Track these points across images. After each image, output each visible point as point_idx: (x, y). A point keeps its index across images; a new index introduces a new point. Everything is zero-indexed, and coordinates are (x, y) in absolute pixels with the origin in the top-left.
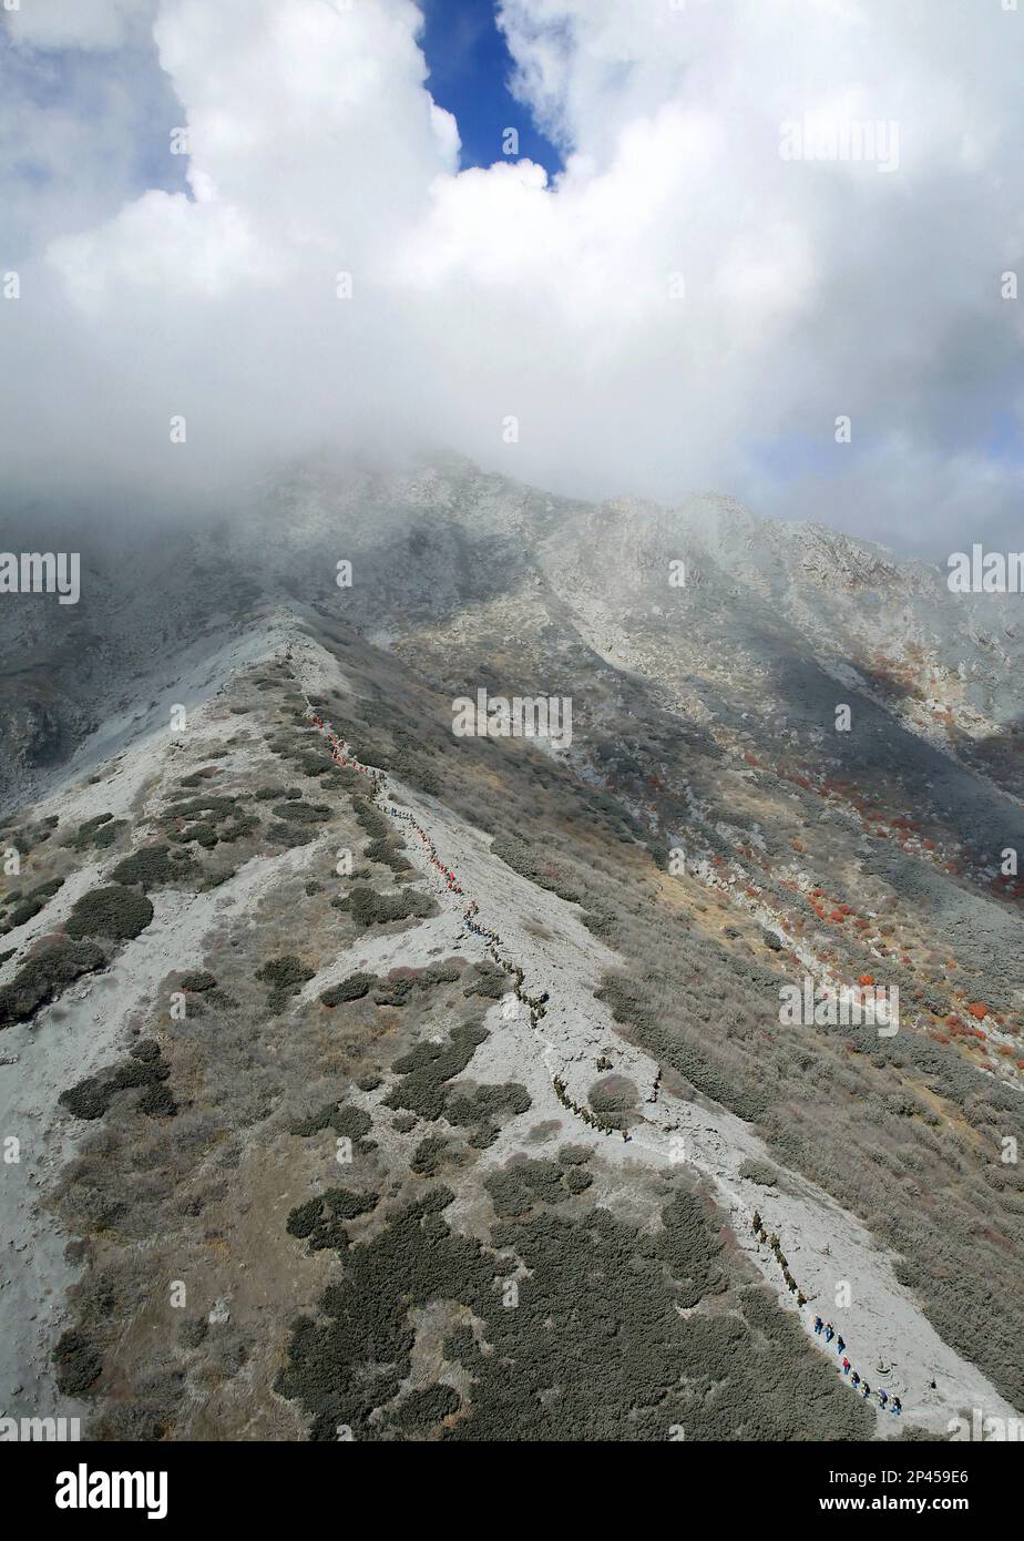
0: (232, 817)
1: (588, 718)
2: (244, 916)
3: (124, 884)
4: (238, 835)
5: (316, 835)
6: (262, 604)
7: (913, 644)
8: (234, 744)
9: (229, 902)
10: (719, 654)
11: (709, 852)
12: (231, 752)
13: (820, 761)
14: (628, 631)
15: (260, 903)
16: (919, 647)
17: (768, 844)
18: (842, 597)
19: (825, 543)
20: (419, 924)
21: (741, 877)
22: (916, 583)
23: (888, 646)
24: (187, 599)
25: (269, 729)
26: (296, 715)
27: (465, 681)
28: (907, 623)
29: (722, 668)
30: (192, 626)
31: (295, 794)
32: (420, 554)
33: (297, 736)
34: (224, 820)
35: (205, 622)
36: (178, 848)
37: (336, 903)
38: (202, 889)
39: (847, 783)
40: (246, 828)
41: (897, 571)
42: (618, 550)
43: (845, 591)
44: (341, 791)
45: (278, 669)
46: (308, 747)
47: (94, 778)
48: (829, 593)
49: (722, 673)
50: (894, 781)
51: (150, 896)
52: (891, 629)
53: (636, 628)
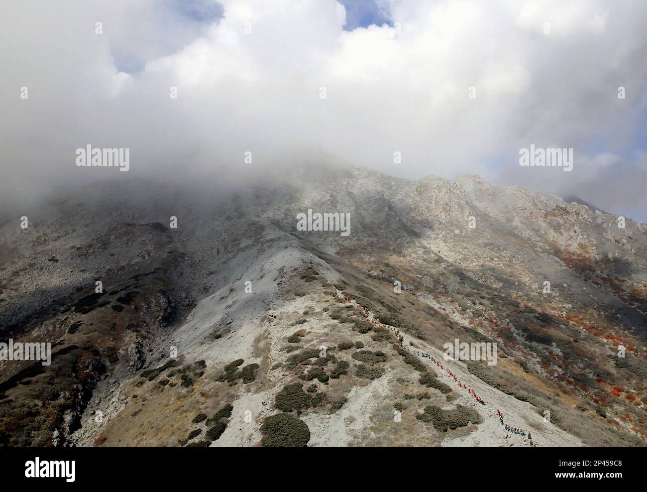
0: (331, 362)
1: (445, 289)
2: (365, 429)
3: (284, 411)
4: (340, 374)
5: (383, 371)
6: (267, 234)
7: (582, 244)
8: (308, 315)
9: (352, 420)
10: (494, 253)
11: (538, 359)
12: (308, 320)
13: (560, 305)
14: (445, 242)
15: (371, 419)
16: (585, 246)
17: (563, 353)
18: (542, 224)
19: (529, 197)
20: (476, 429)
21: (560, 373)
22: (577, 214)
23: (570, 245)
24: (225, 232)
25: (325, 305)
26: (334, 296)
27: (380, 271)
28: (577, 234)
29: (497, 259)
30: (232, 246)
31: (359, 345)
32: (336, 207)
33: (342, 309)
34: (327, 365)
35: (239, 244)
36: (307, 385)
37: (419, 417)
38: (332, 411)
39: (578, 317)
40: (342, 370)
41: (567, 208)
42: (431, 203)
43: (541, 219)
44: (385, 342)
45: (310, 270)
46: (351, 315)
47: (218, 336)
48: (535, 221)
49: (498, 262)
50: (599, 315)
51: (302, 418)
52: (569, 237)
53: (449, 241)
